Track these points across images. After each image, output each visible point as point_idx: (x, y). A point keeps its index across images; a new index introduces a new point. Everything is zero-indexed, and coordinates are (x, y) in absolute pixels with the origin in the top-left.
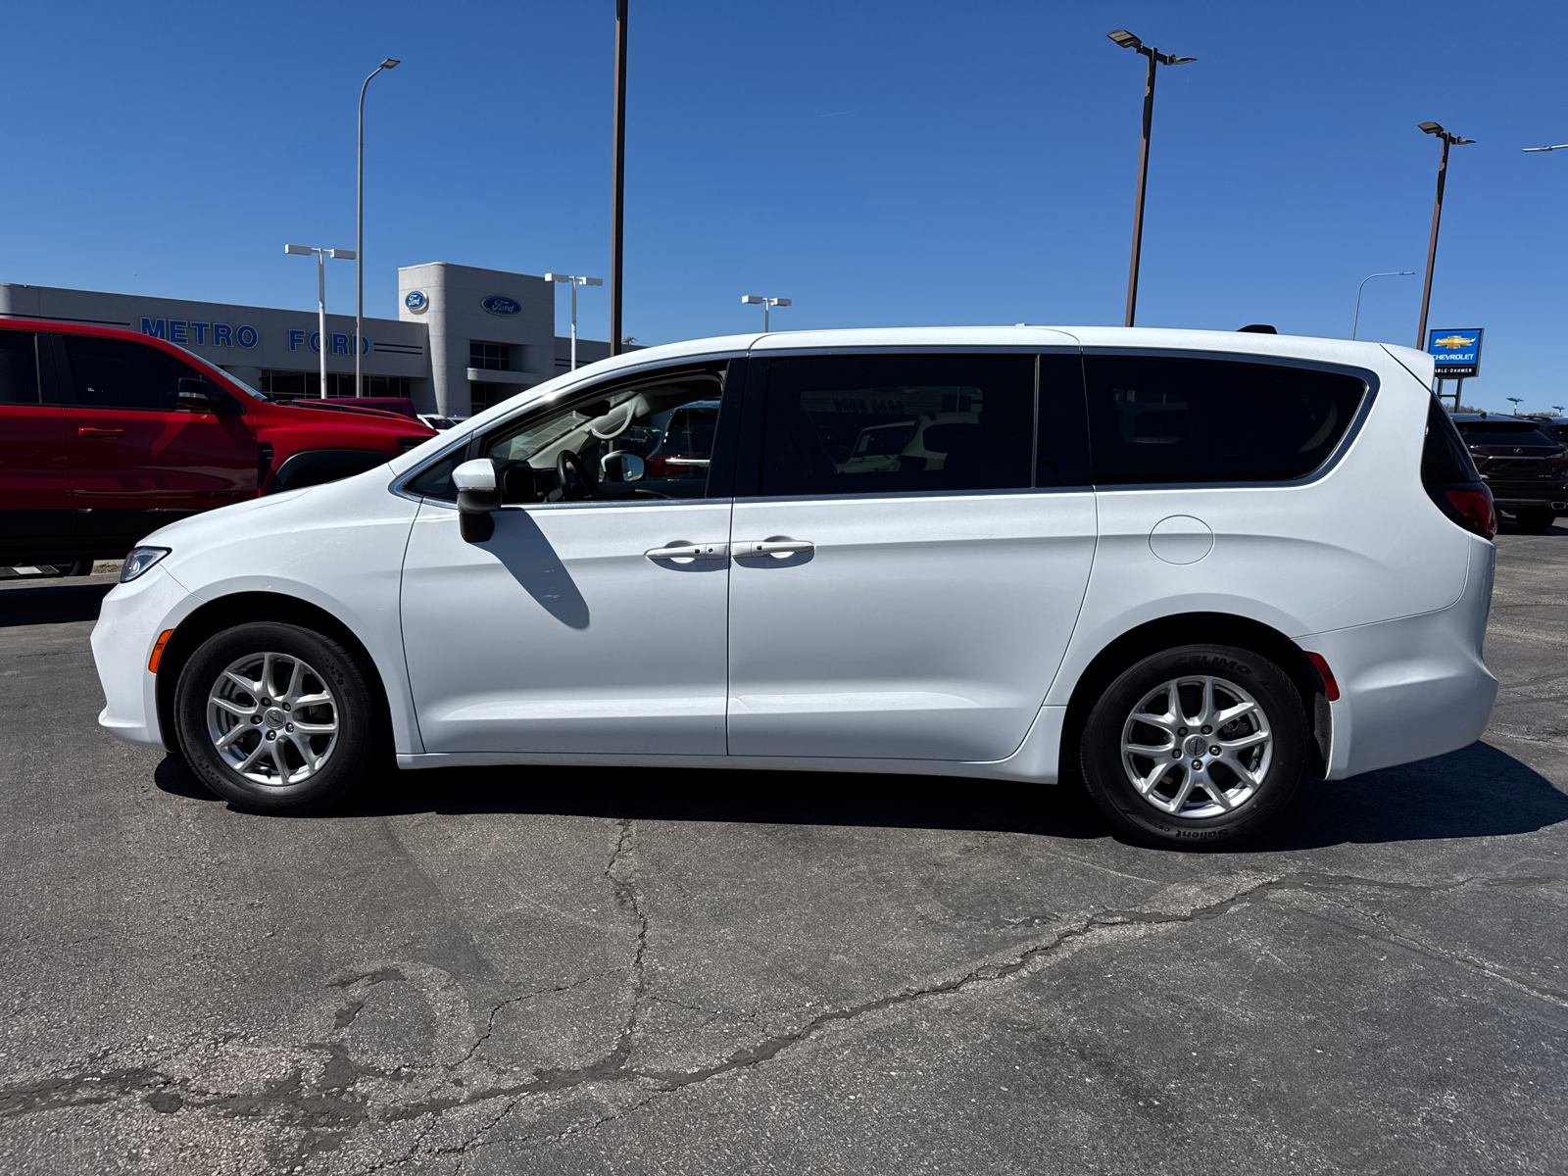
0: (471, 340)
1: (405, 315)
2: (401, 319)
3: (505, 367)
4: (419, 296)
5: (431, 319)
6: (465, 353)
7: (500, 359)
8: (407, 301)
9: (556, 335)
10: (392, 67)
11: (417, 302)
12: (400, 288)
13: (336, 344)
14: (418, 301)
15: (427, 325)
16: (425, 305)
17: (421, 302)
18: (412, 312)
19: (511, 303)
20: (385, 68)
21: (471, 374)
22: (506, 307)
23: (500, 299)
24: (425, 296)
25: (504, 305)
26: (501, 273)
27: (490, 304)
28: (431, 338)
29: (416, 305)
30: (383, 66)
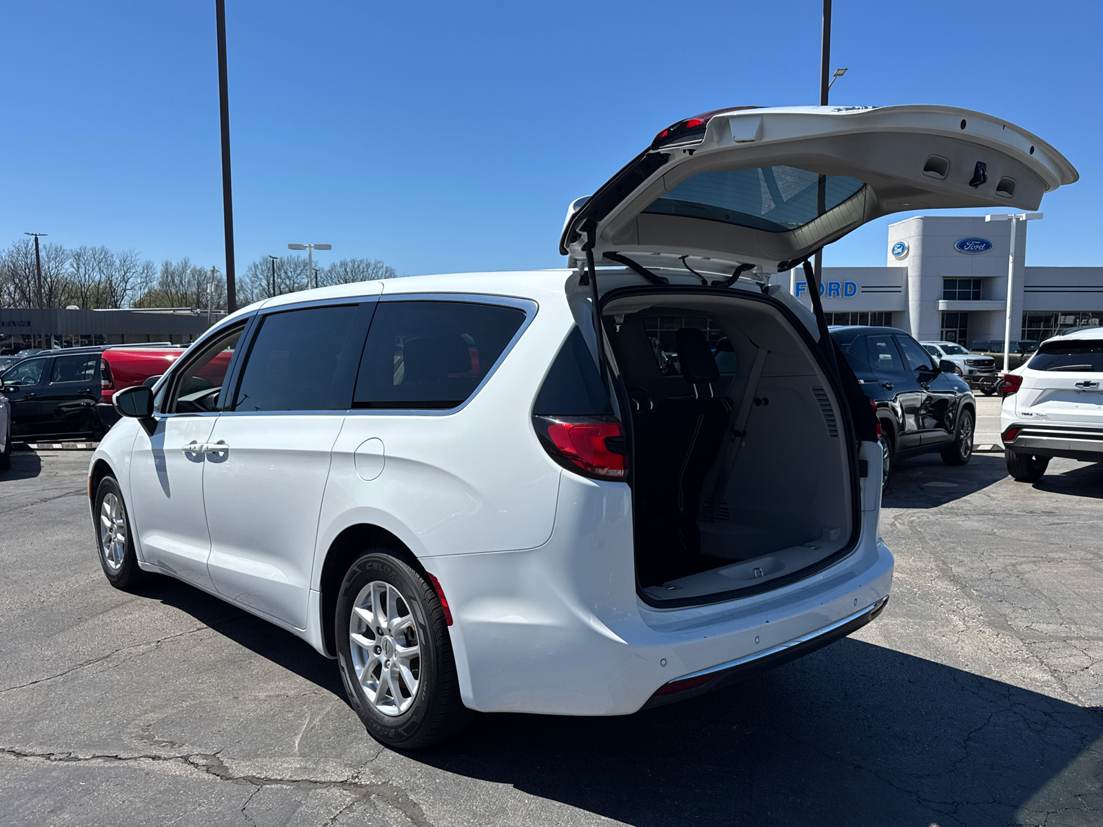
0: (944, 277)
1: (892, 262)
2: (888, 266)
3: (977, 297)
4: (902, 246)
5: (911, 264)
6: (939, 287)
7: (972, 290)
8: (893, 250)
9: (1026, 266)
10: (843, 74)
11: (900, 250)
12: (889, 241)
13: (831, 290)
14: (902, 249)
15: (907, 268)
16: (906, 252)
17: (903, 250)
18: (897, 259)
19: (982, 242)
20: (838, 77)
21: (942, 305)
22: (977, 246)
23: (970, 240)
24: (906, 245)
25: (975, 244)
26: (974, 218)
27: (962, 245)
28: (909, 278)
29: (899, 253)
30: (836, 75)
